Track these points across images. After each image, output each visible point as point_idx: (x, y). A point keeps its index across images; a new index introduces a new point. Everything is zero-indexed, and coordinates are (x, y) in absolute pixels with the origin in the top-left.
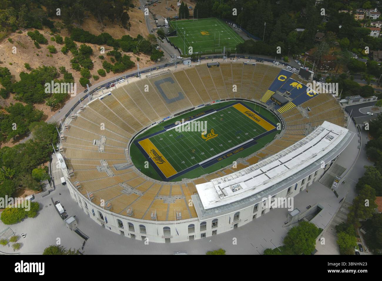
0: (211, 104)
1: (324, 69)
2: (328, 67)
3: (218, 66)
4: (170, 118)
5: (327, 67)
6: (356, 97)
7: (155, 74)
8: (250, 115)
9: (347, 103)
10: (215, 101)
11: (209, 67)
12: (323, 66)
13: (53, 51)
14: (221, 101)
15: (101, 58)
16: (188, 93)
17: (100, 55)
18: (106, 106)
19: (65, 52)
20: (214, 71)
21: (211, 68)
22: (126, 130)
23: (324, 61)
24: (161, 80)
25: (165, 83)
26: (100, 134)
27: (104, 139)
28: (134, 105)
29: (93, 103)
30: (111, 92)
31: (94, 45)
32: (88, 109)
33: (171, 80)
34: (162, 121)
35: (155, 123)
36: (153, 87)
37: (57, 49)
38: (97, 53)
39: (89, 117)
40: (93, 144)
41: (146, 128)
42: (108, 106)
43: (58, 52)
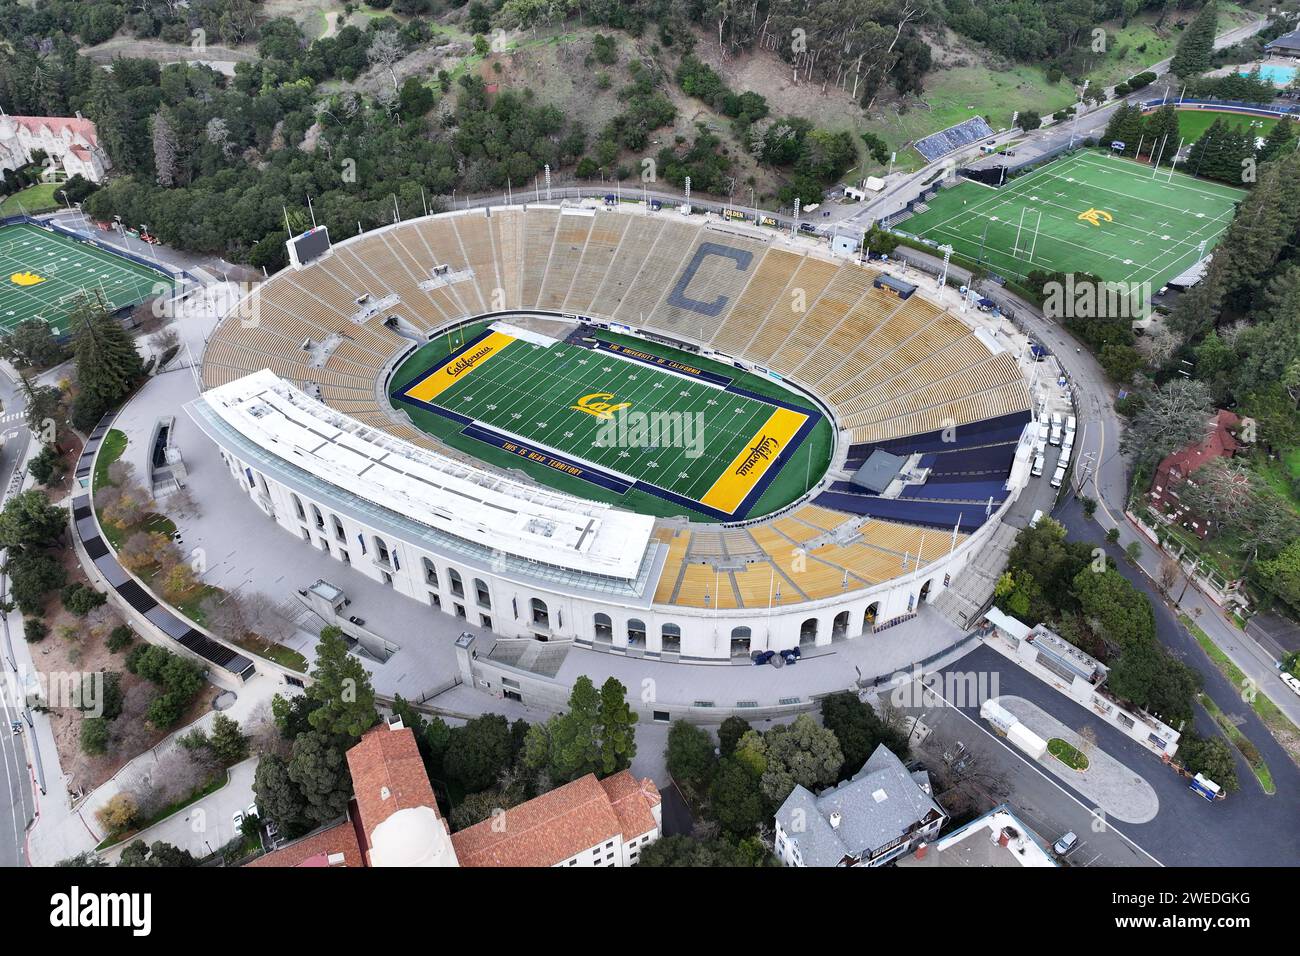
0: (751, 371)
1: (1166, 503)
3: (904, 296)
4: (626, 332)
6: (1068, 657)
7: (736, 228)
8: (759, 450)
9: (1014, 643)
10: (768, 371)
11: (878, 284)
12: (1164, 488)
13: (605, 86)
14: (784, 380)
15: (680, 141)
16: (740, 312)
17: (681, 134)
18: (557, 230)
19: (623, 96)
20: (876, 305)
21: (876, 289)
22: (526, 290)
23: (1173, 472)
24: (725, 248)
25: (723, 259)
26: (474, 264)
27: (464, 276)
28: (604, 262)
29: (540, 211)
30: (599, 213)
31: (704, 108)
32: (522, 214)
33: (743, 259)
34: (603, 326)
35: (588, 319)
36: (691, 250)
37: (616, 85)
38: (685, 126)
39: (501, 228)
40: (432, 270)
41: (560, 315)
42: (559, 233)
43: (609, 91)
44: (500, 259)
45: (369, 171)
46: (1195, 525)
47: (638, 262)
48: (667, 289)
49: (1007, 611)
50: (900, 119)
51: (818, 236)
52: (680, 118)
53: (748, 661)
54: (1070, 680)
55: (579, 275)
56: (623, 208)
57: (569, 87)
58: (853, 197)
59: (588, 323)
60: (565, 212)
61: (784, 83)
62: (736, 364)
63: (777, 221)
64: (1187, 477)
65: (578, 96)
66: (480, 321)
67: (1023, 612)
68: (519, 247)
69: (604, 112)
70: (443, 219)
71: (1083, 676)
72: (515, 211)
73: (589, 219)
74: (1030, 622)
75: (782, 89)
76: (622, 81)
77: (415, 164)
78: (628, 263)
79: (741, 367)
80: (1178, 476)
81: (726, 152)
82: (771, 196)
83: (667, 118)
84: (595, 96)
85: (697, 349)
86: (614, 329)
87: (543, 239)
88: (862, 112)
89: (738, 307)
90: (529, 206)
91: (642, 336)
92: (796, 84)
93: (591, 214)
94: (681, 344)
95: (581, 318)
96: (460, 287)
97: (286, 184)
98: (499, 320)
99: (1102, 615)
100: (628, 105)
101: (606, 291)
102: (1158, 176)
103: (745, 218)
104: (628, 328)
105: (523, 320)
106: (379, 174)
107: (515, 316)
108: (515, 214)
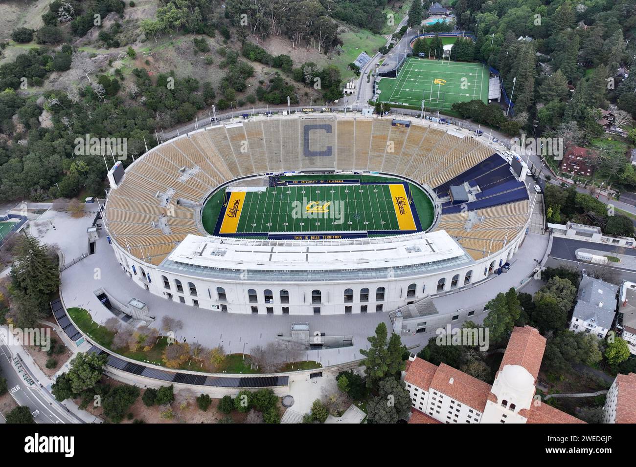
0: (364, 174)
1: (569, 169)
2: (578, 168)
3: (407, 126)
4: (294, 174)
5: (575, 167)
6: (586, 228)
7: (314, 116)
8: (399, 202)
9: (565, 232)
10: (371, 172)
11: (394, 124)
12: (567, 164)
13: (209, 63)
14: (380, 173)
15: (261, 82)
16: (341, 151)
17: (261, 79)
18: (228, 136)
19: (222, 66)
20: (398, 132)
21: (394, 127)
22: (231, 169)
23: (570, 156)
24: (316, 125)
25: (318, 130)
26: (197, 163)
27: (196, 170)
28: (261, 146)
29: (214, 129)
30: (244, 123)
31: (263, 66)
32: (205, 133)
33: (328, 128)
34: (281, 174)
35: (271, 174)
36: (300, 130)
37: (215, 61)
38: (260, 75)
39: (199, 142)
40: (179, 171)
41: (256, 176)
42: (230, 138)
43: (213, 65)
44: (208, 157)
45: (102, 130)
46: (583, 173)
47: (278, 142)
48: (300, 150)
49: (553, 222)
50: (340, 57)
51: (352, 111)
52: (256, 72)
53: (495, 275)
54: (591, 236)
55: (252, 155)
56: (254, 119)
57: (190, 67)
58: (348, 93)
59: (272, 176)
60: (228, 127)
61: (290, 49)
62: (355, 173)
63: (331, 109)
64: (576, 157)
65: (197, 70)
66: (219, 189)
67: (559, 220)
68: (214, 149)
69: (216, 76)
70: (167, 144)
71: (596, 232)
72: (201, 132)
73: (241, 127)
74: (564, 223)
75: (290, 52)
76: (218, 60)
77: (128, 121)
78: (273, 143)
79: (358, 174)
80: (573, 157)
81: (287, 84)
82: (318, 99)
83: (250, 73)
84: (206, 69)
85: (332, 172)
86: (287, 174)
87: (224, 143)
88: (326, 57)
89: (338, 149)
90: (207, 128)
91: (302, 174)
92: (295, 49)
93: (241, 125)
94: (324, 172)
95: (267, 174)
96: (198, 175)
97: (52, 148)
98: (227, 186)
99: (593, 209)
100: (226, 70)
101: (271, 159)
102: (444, 63)
103: (314, 111)
104: (294, 172)
105: (239, 183)
106: (108, 130)
107: (234, 182)
108: (202, 133)
